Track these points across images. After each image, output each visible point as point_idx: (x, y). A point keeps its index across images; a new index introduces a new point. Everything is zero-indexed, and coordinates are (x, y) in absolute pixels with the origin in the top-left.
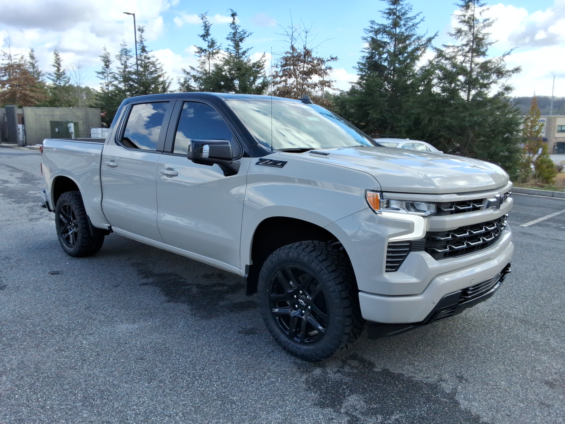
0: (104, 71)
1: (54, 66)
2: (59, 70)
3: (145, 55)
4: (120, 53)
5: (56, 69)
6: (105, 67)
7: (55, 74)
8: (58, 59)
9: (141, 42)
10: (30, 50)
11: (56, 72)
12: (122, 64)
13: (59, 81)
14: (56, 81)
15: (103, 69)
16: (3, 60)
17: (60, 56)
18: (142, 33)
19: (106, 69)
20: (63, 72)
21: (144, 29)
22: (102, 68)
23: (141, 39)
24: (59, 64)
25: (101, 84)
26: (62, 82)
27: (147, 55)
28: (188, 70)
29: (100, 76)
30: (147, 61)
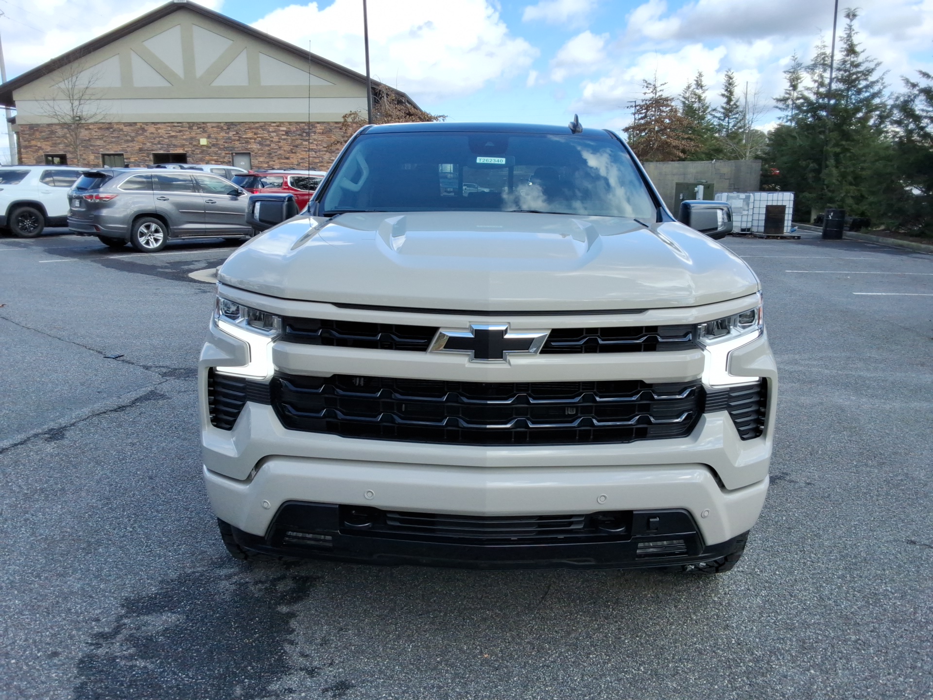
0: (787, 96)
1: (723, 95)
2: (729, 100)
3: (852, 59)
4: (813, 62)
5: (725, 100)
6: (791, 88)
7: (723, 108)
8: (730, 84)
9: (848, 37)
10: (697, 75)
11: (724, 105)
12: (815, 81)
13: (727, 119)
14: (723, 120)
15: (787, 93)
16: (645, 93)
17: (734, 79)
18: (851, 20)
19: (792, 92)
20: (735, 104)
21: (856, 13)
22: (784, 91)
23: (848, 32)
24: (731, 93)
25: (779, 118)
26: (732, 120)
27: (855, 59)
28: (916, 78)
29: (780, 105)
30: (854, 70)
